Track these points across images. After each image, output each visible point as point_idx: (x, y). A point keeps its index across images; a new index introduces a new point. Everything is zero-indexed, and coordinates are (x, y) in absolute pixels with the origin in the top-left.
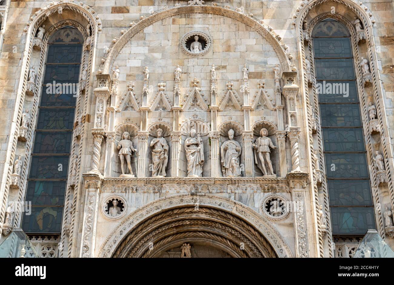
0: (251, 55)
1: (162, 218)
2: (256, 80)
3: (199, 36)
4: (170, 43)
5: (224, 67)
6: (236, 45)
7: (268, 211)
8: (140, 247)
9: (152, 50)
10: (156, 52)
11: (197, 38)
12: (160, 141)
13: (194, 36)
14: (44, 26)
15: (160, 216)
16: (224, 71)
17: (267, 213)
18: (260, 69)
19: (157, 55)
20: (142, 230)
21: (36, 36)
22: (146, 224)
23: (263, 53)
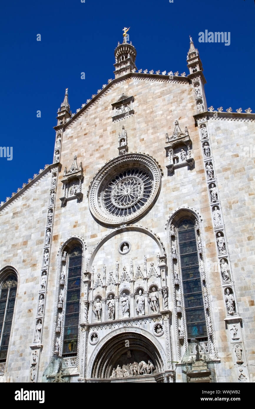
0: (148, 249)
1: (114, 340)
2: (150, 262)
3: (126, 243)
4: (114, 249)
5: (137, 258)
6: (141, 245)
7: (156, 331)
8: (108, 355)
9: (107, 255)
10: (109, 255)
11: (125, 244)
12: (111, 302)
13: (124, 244)
14: (66, 250)
15: (113, 340)
16: (137, 260)
17: (155, 333)
18: (152, 256)
19: (109, 257)
20: (106, 347)
21: (63, 256)
22: (108, 344)
23: (153, 247)
